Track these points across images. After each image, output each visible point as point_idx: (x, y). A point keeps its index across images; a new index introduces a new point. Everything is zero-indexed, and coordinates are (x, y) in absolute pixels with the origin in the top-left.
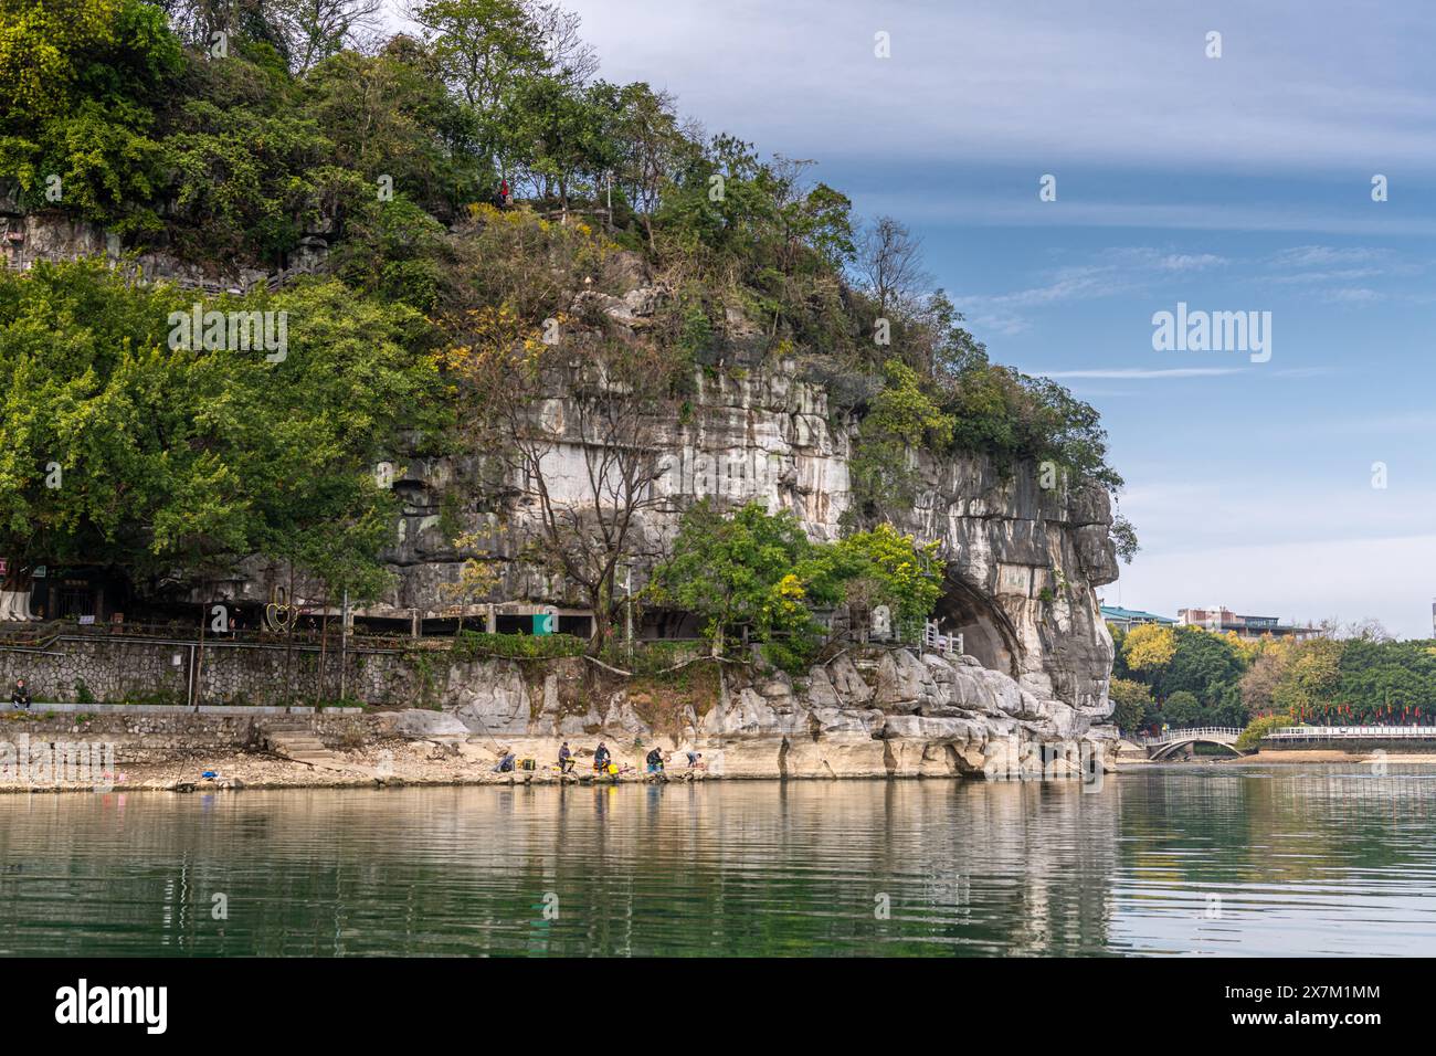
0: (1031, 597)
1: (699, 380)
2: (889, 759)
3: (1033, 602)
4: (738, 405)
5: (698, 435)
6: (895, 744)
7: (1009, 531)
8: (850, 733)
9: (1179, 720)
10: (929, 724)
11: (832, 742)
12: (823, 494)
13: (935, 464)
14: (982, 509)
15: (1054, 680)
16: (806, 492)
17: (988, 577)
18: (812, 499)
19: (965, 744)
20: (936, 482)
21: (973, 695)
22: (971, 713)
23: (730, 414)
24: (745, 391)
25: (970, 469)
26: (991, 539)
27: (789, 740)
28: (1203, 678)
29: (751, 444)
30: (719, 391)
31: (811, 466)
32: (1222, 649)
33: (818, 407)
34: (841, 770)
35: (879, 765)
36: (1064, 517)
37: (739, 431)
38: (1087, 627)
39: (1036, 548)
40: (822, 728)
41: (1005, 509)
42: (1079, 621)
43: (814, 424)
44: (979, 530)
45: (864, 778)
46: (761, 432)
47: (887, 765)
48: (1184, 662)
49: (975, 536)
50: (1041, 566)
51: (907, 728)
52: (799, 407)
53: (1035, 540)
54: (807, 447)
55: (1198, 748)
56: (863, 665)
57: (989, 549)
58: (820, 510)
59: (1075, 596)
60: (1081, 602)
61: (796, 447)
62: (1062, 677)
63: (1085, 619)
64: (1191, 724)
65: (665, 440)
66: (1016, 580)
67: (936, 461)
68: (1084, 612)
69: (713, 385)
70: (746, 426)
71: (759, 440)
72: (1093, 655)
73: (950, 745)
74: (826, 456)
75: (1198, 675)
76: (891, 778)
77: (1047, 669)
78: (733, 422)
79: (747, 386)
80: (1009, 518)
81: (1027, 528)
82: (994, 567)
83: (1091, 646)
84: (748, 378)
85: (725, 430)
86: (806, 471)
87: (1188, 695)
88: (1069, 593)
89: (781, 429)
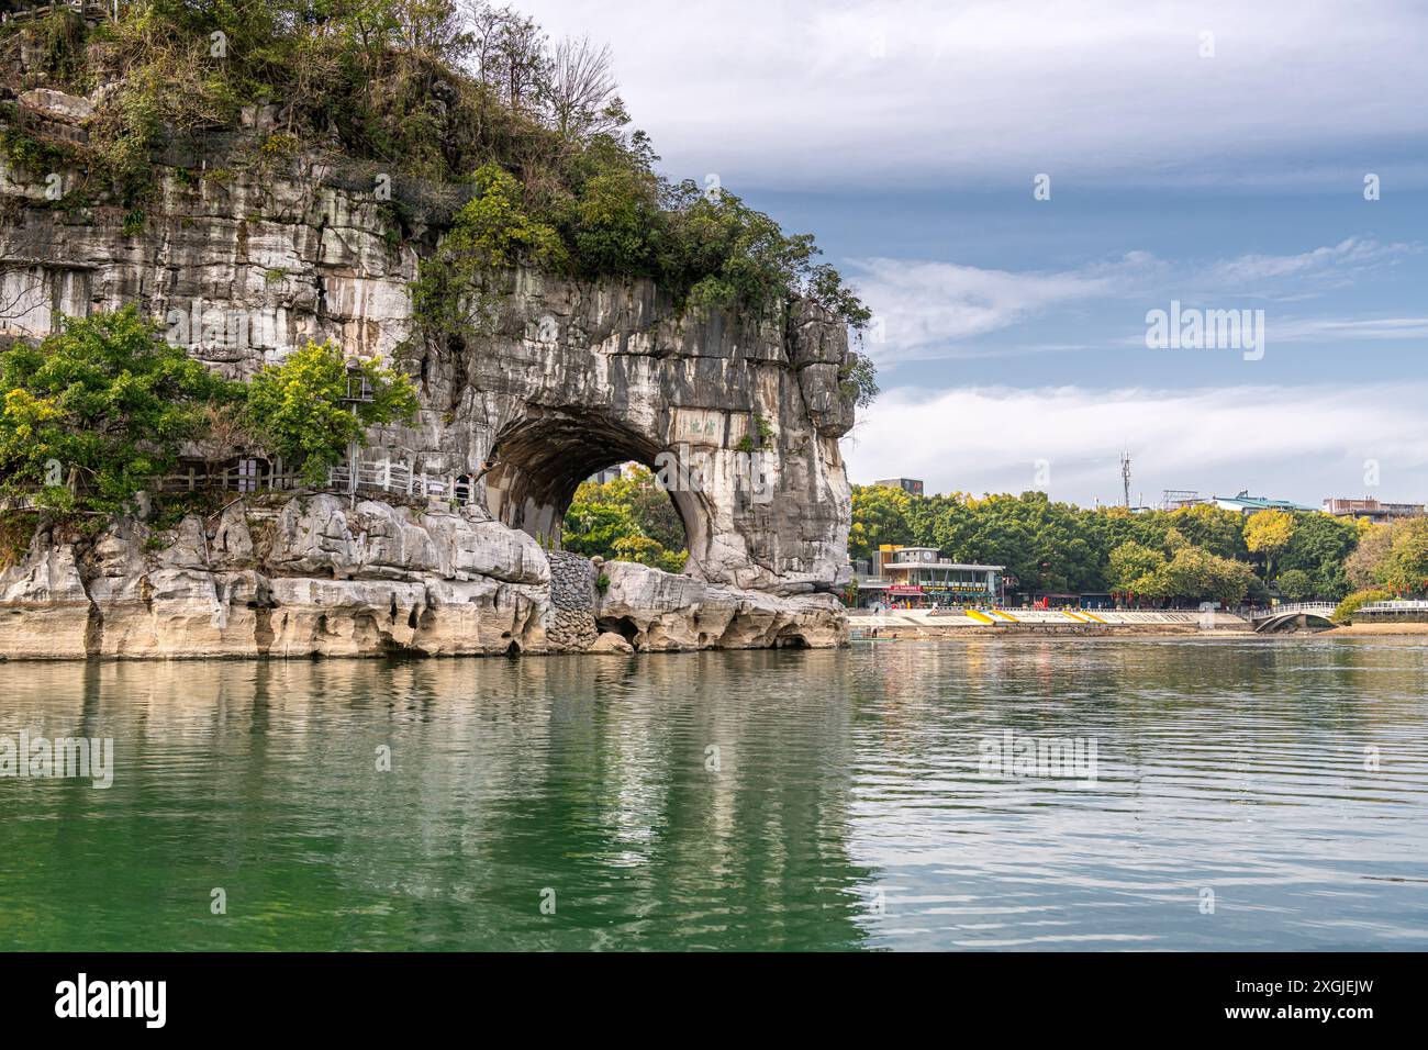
0: (725, 446)
1: (168, 186)
2: (263, 632)
3: (729, 453)
4: (226, 215)
5: (160, 249)
6: (277, 616)
7: (690, 370)
8: (191, 601)
9: (1292, 596)
10: (326, 588)
11: (161, 613)
12: (369, 321)
13: (570, 292)
14: (645, 344)
15: (748, 541)
16: (343, 320)
17: (656, 423)
18: (352, 330)
19: (387, 614)
20: (568, 311)
21: (419, 552)
22: (417, 575)
23: (210, 224)
24: (237, 199)
25: (624, 298)
26: (663, 380)
27: (104, 610)
28: (1318, 558)
29: (241, 261)
30: (198, 198)
31: (351, 291)
32: (1339, 531)
33: (357, 220)
34: (172, 649)
35: (249, 641)
36: (775, 354)
37: (224, 246)
38: (805, 481)
39: (730, 389)
40: (153, 594)
41: (679, 345)
42: (793, 474)
43: (350, 238)
44: (644, 370)
45: (216, 658)
46: (258, 247)
47: (259, 641)
48: (1300, 544)
49: (636, 375)
50: (739, 411)
51: (293, 595)
52: (326, 218)
53: (730, 382)
54: (343, 266)
55: (1310, 622)
56: (257, 515)
57: (657, 391)
58: (365, 341)
59: (791, 445)
60: (800, 452)
61: (319, 264)
62: (757, 537)
63: (803, 472)
64: (1303, 600)
65: (105, 255)
66: (702, 427)
67: (573, 286)
68: (803, 462)
69: (190, 192)
70: (236, 239)
71: (253, 256)
72: (809, 513)
73: (362, 616)
74: (372, 277)
75: (1313, 556)
76: (264, 657)
77: (739, 529)
78: (215, 234)
79: (241, 192)
80: (690, 357)
81: (716, 366)
82: (665, 411)
83: (808, 501)
84: (242, 183)
85: (204, 243)
86: (341, 295)
87: (1300, 574)
88: (783, 440)
89: (295, 242)
